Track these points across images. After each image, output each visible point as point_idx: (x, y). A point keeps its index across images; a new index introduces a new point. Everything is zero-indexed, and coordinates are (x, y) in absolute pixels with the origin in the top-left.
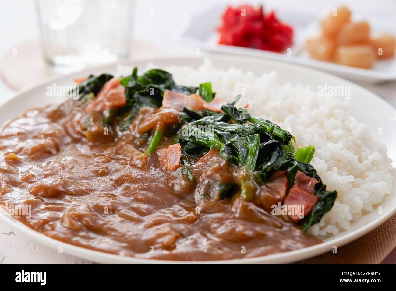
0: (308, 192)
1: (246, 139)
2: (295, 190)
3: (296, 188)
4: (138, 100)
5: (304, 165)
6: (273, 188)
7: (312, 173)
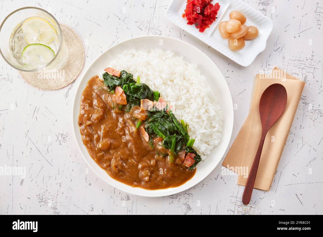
0: (192, 158)
1: (171, 137)
2: (188, 157)
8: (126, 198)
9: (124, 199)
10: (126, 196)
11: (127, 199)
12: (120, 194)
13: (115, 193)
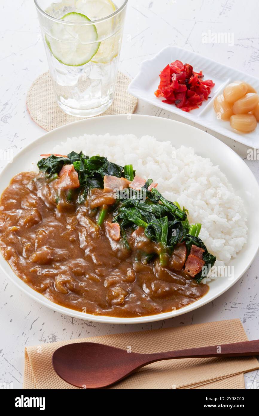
0: (199, 258)
1: (160, 220)
2: (191, 257)
3: (191, 255)
4: (88, 183)
5: (196, 238)
6: (178, 255)
7: (201, 244)
8: (49, 339)
9: (45, 339)
10: (51, 336)
11: (51, 340)
12: (40, 331)
13: (31, 328)
